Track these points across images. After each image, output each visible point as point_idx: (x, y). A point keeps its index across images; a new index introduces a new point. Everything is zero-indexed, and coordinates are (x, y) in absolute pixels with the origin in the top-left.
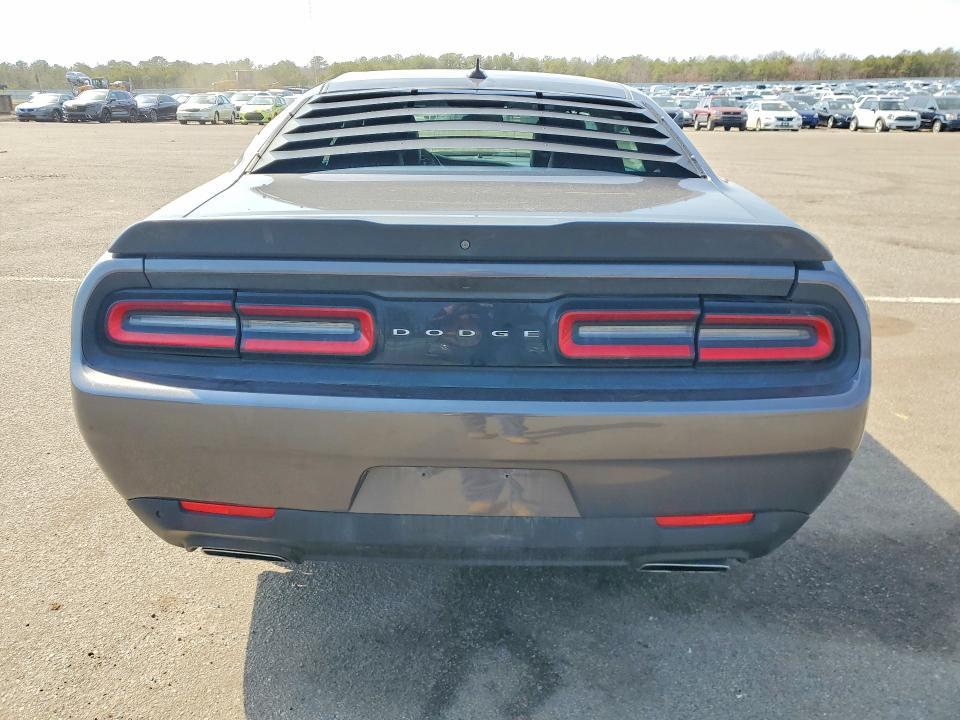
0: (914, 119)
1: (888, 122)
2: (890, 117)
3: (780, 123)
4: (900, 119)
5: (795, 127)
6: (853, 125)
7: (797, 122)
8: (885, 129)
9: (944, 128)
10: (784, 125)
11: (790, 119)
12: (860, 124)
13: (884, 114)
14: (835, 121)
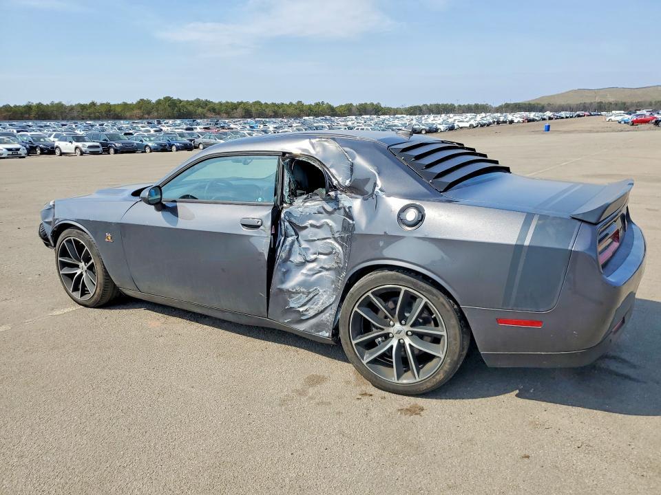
0: (98, 147)
1: (84, 149)
2: (84, 146)
3: (11, 153)
4: (90, 147)
5: (23, 155)
6: (57, 151)
7: (23, 152)
8: (82, 153)
9: (116, 152)
10: (14, 153)
11: (18, 149)
12: (63, 151)
13: (80, 144)
14: (42, 150)
